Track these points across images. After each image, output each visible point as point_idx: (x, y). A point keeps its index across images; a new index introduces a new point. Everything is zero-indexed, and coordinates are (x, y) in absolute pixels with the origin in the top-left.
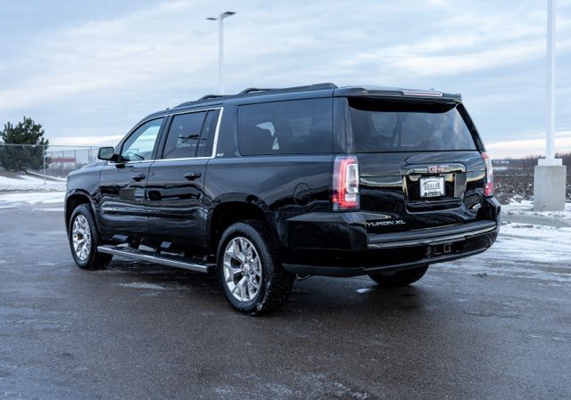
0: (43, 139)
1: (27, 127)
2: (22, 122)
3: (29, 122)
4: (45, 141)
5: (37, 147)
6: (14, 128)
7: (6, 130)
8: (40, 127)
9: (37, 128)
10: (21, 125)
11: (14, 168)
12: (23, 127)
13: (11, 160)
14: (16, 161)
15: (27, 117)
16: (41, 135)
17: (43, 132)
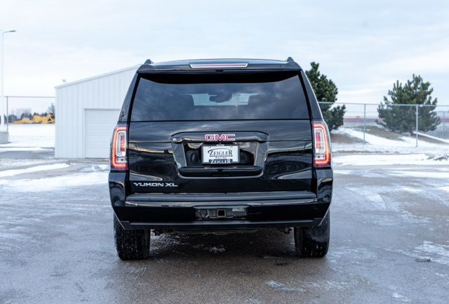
0: (430, 98)
1: (416, 86)
2: (411, 80)
3: (417, 80)
4: (432, 101)
5: (424, 107)
6: (403, 86)
7: (395, 89)
8: (428, 84)
9: (425, 86)
10: (410, 83)
11: (398, 129)
12: (412, 85)
13: (396, 121)
14: (400, 121)
15: (417, 75)
16: (429, 93)
17: (432, 90)
